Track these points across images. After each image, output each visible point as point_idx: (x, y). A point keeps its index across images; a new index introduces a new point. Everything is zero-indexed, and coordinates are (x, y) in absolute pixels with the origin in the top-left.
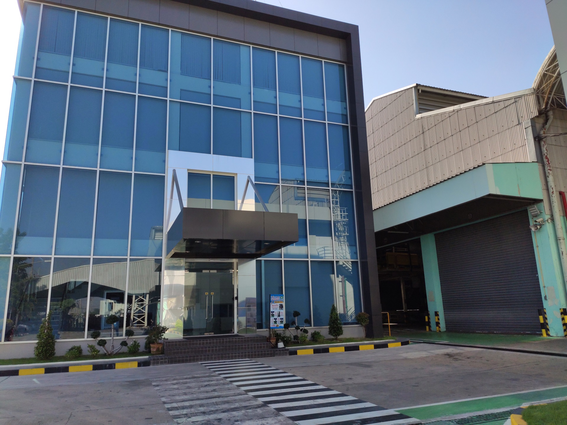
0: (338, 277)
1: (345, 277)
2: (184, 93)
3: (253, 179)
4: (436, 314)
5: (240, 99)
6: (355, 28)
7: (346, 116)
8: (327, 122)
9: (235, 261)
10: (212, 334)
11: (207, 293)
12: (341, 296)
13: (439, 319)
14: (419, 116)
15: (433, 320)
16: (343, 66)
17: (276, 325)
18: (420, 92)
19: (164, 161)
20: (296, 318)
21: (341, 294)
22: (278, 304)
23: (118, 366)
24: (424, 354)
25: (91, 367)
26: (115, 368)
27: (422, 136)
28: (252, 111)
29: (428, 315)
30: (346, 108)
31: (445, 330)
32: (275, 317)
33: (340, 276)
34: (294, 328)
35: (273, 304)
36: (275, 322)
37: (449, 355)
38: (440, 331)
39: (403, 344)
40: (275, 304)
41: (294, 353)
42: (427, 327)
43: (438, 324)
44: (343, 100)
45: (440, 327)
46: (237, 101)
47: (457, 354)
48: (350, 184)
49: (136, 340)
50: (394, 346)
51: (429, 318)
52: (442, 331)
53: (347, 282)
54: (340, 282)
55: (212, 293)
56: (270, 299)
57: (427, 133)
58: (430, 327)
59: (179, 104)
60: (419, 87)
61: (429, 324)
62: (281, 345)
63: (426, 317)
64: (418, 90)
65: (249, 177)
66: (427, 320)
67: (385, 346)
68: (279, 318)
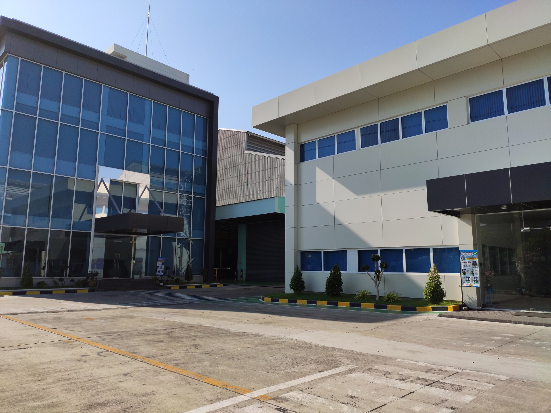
0: (178, 244)
1: (183, 244)
2: (109, 128)
3: (149, 187)
4: (242, 271)
5: (143, 134)
6: (217, 98)
7: (206, 151)
8: (194, 154)
9: (133, 236)
10: (118, 278)
11: (116, 254)
12: (178, 258)
13: (242, 274)
14: (246, 152)
15: (239, 274)
16: (207, 119)
17: (159, 273)
18: (249, 136)
19: (95, 172)
20: (167, 270)
21: (179, 256)
22: (161, 262)
23: (78, 291)
24: (235, 289)
25: (64, 292)
26: (76, 292)
27: (247, 164)
28: (151, 144)
29: (237, 271)
30: (206, 146)
31: (245, 280)
32: (159, 269)
33: (179, 243)
34: (166, 276)
35: (159, 262)
36: (159, 272)
37: (246, 289)
38: (242, 281)
39: (224, 285)
40: (160, 262)
41: (170, 288)
42: (235, 278)
43: (242, 276)
44: (204, 141)
45: (242, 278)
46: (141, 137)
47: (250, 288)
48: (204, 193)
49: (80, 279)
50: (220, 286)
51: (237, 273)
52: (243, 280)
53: (184, 248)
54: (179, 247)
55: (119, 254)
56: (157, 260)
57: (250, 164)
58: (237, 278)
59: (105, 135)
60: (248, 133)
61: (236, 276)
62: (162, 284)
63: (236, 273)
64: (248, 134)
65: (146, 186)
66: (236, 274)
67: (215, 286)
68: (161, 270)
